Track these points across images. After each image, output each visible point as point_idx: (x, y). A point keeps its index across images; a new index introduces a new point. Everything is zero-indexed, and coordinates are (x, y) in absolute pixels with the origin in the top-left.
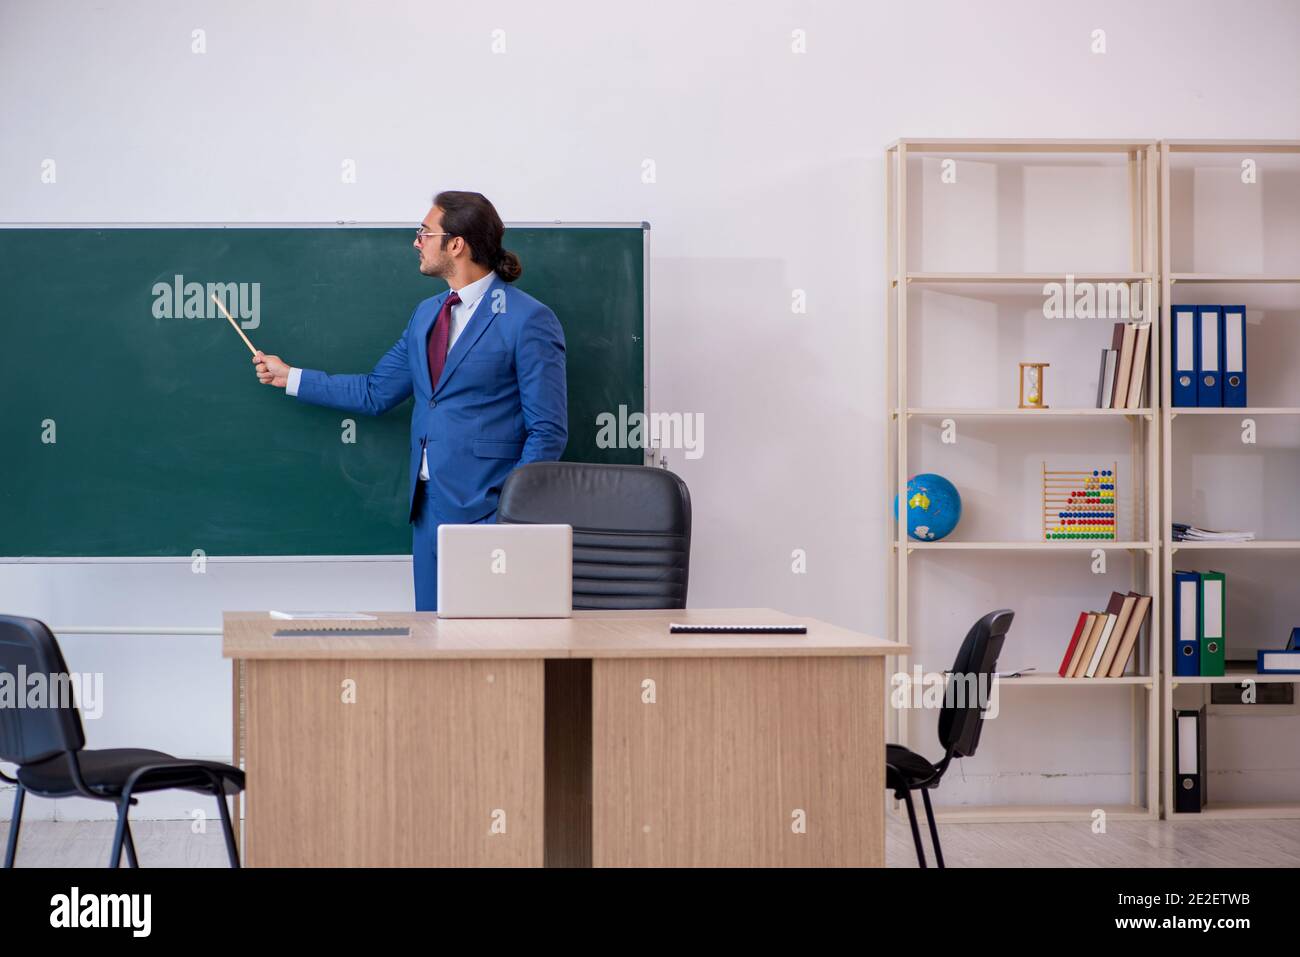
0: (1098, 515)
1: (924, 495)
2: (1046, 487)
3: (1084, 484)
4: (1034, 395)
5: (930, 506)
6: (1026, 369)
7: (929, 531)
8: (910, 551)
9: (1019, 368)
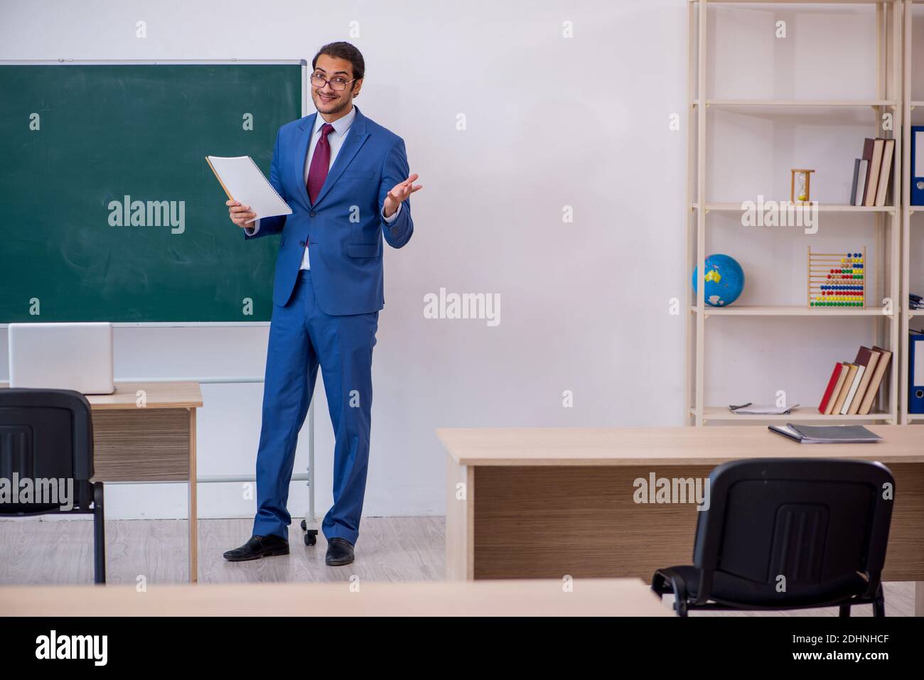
0: (851, 288)
1: (717, 272)
2: (810, 265)
3: (840, 263)
4: (802, 194)
5: (721, 281)
6: (796, 174)
7: (720, 300)
8: (706, 317)
9: (791, 173)
